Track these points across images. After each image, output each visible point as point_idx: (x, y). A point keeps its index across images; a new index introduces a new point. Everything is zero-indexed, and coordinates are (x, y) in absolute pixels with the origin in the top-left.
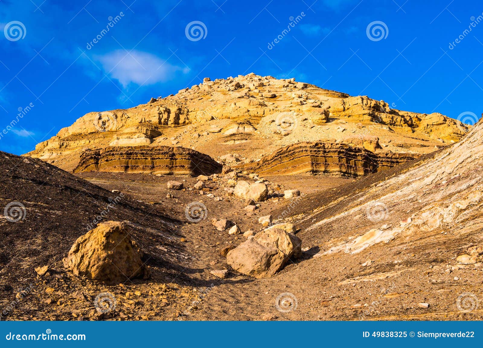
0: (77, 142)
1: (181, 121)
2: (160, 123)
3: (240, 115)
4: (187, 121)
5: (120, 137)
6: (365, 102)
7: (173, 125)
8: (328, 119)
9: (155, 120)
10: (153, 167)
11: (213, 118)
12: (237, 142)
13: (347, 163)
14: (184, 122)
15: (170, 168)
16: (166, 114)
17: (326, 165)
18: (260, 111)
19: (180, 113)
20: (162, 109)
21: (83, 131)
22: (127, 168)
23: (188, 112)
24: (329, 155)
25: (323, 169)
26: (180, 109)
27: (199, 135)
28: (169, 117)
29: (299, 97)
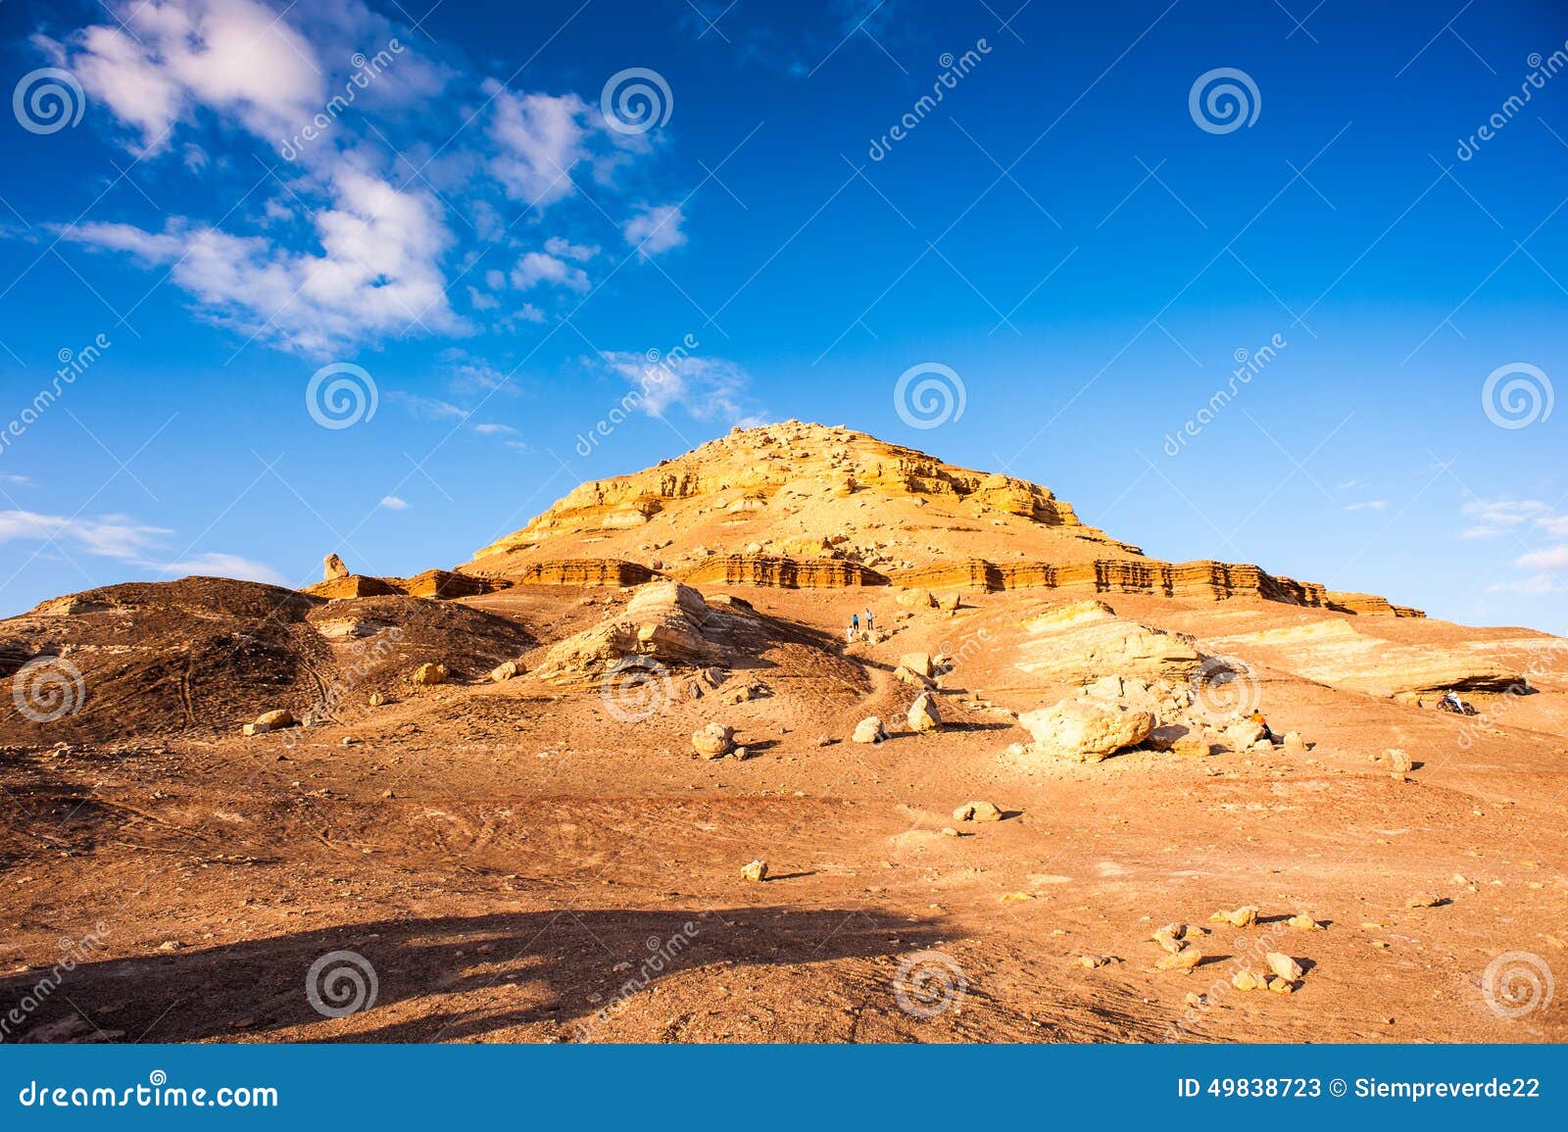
0: (570, 519)
1: (688, 491)
2: (664, 494)
3: (757, 483)
4: (696, 491)
5: (614, 515)
6: (904, 466)
7: (679, 497)
8: (853, 488)
9: (658, 491)
10: (586, 579)
11: (724, 488)
12: (736, 523)
13: (763, 572)
14: (692, 493)
15: (601, 580)
16: (671, 483)
17: (742, 575)
18: (781, 477)
19: (688, 481)
20: (667, 478)
21: (578, 505)
22: (563, 579)
23: (698, 479)
24: (746, 565)
25: (738, 579)
26: (688, 477)
27: (701, 512)
28: (674, 486)
29: (834, 457)
